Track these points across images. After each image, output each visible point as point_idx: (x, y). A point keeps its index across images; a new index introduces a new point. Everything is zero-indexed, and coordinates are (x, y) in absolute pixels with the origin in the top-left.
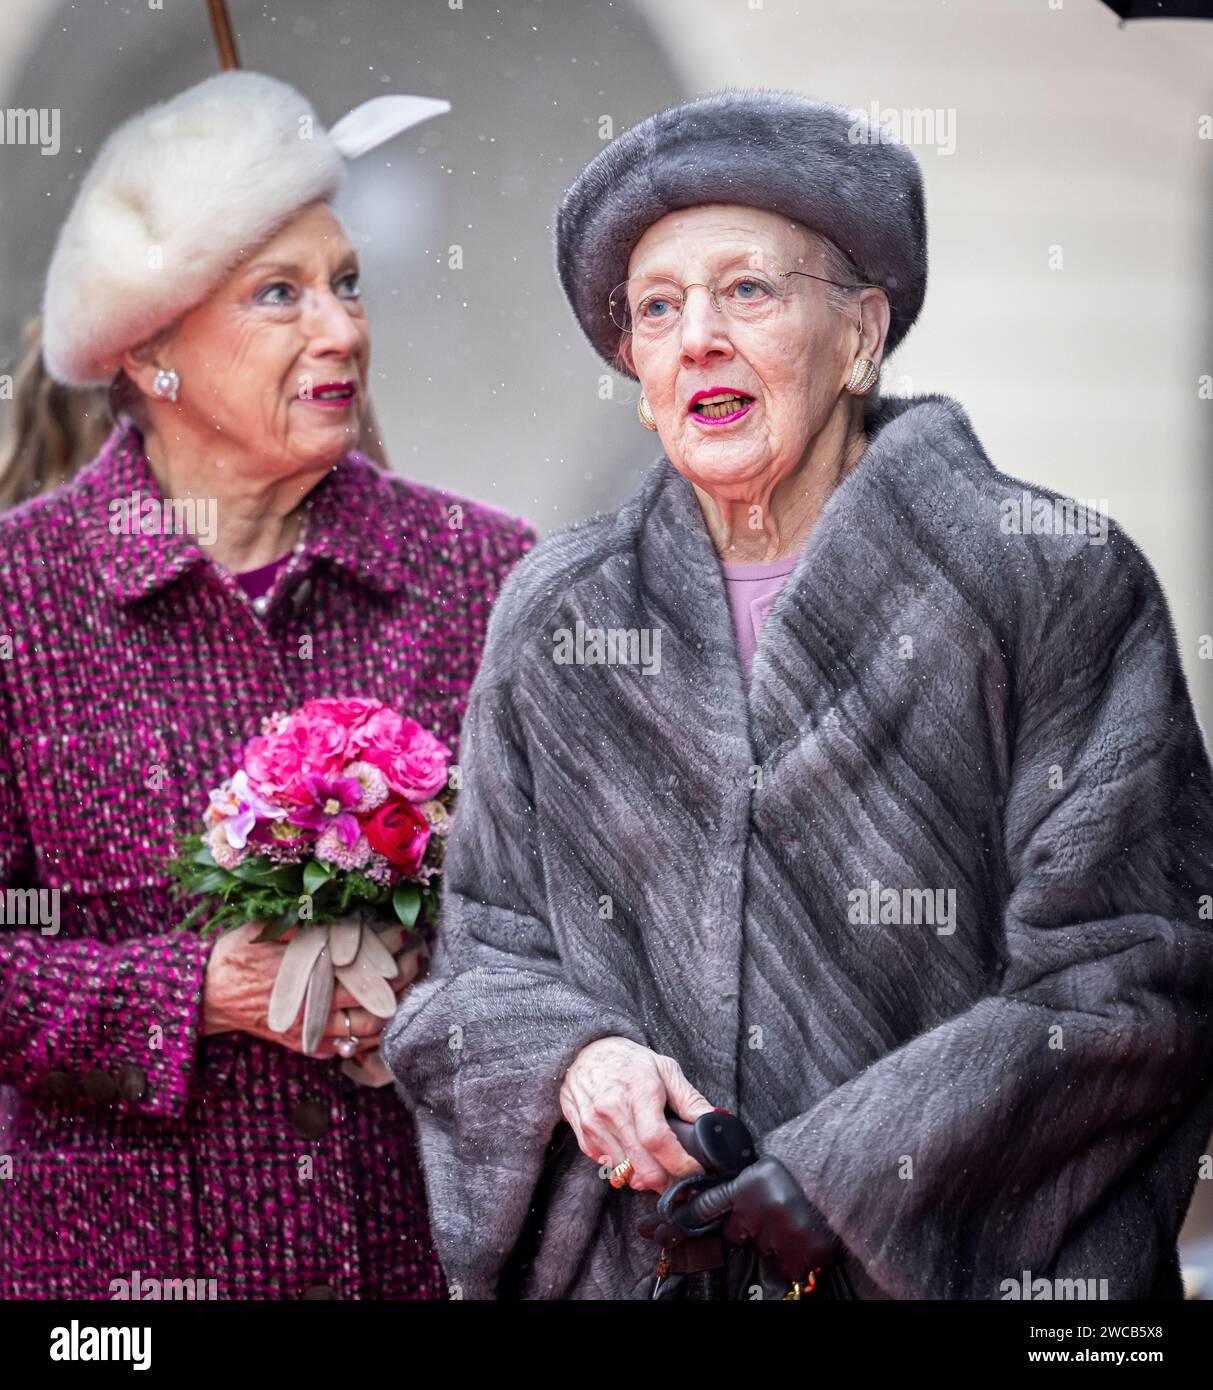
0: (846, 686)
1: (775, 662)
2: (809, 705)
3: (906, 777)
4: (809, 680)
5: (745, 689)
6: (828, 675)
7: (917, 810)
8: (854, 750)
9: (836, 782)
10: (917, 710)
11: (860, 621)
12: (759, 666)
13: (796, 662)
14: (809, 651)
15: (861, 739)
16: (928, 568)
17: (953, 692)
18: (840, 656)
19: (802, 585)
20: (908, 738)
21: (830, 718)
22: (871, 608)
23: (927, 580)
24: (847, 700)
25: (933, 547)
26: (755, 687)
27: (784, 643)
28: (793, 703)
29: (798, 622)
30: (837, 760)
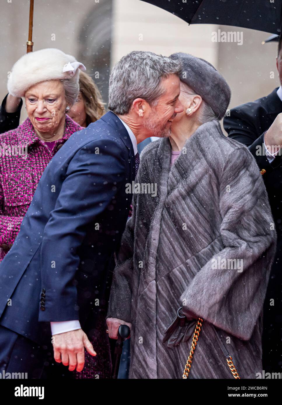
1: (173, 174)
2: (178, 183)
4: (178, 178)
8: (184, 193)
9: (180, 198)
10: (197, 186)
12: (170, 174)
13: (177, 175)
14: (179, 172)
15: (186, 190)
16: (201, 156)
17: (204, 182)
18: (185, 173)
20: (195, 191)
21: (180, 186)
22: (191, 164)
23: (201, 158)
24: (183, 182)
25: (203, 152)
27: (174, 170)
29: (177, 166)
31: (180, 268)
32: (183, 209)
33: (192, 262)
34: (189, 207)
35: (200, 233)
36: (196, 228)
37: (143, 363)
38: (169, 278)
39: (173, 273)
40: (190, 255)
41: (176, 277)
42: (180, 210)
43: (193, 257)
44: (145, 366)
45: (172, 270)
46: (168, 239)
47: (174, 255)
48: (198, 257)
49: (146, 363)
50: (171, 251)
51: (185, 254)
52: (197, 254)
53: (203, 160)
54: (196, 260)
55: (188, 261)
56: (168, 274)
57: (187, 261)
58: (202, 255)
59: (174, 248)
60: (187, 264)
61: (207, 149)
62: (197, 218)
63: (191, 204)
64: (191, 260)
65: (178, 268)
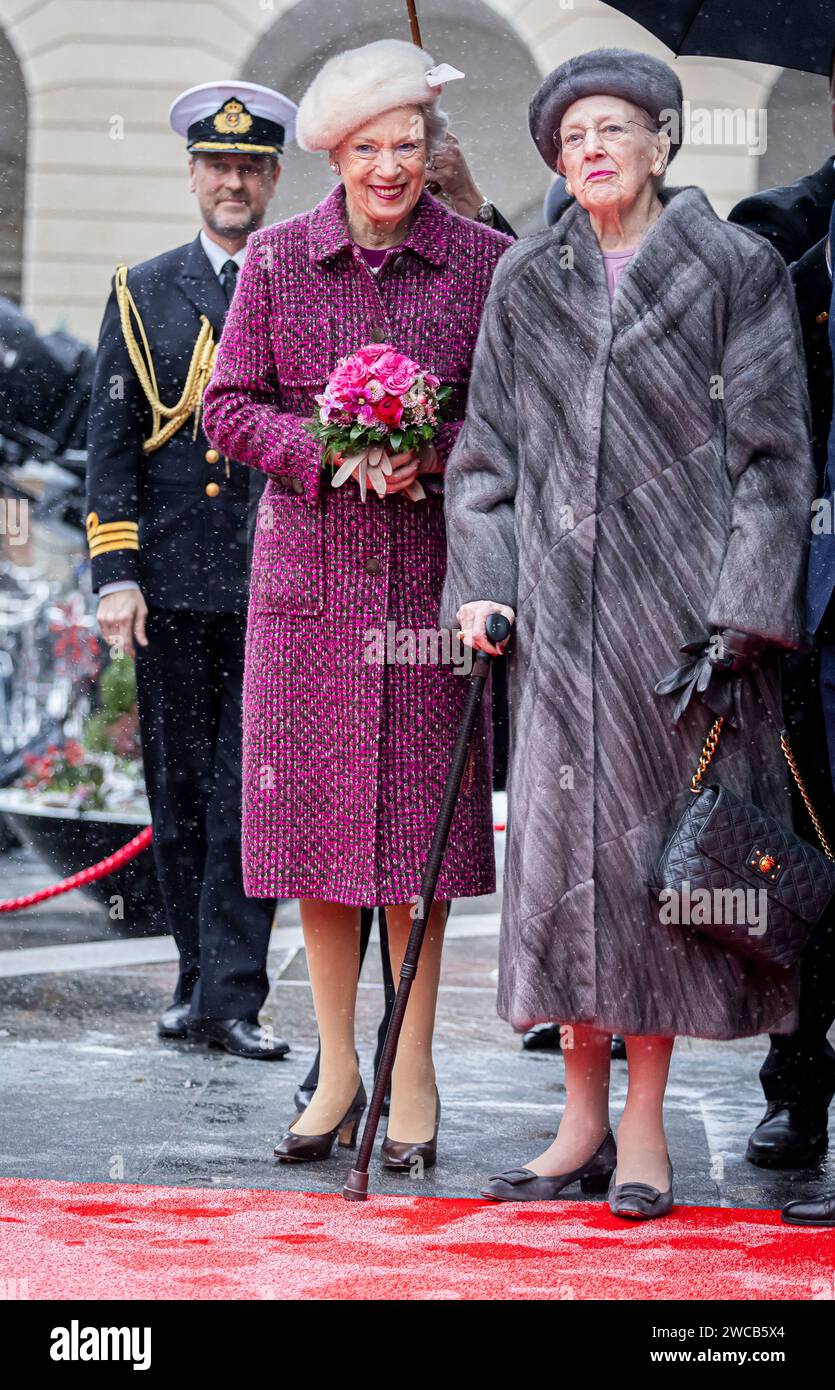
0: (655, 303)
1: (625, 292)
2: (639, 311)
3: (681, 343)
4: (639, 301)
5: (611, 303)
6: (648, 299)
7: (684, 356)
8: (658, 329)
9: (649, 343)
10: (686, 315)
11: (663, 277)
12: (617, 293)
13: (635, 294)
14: (640, 288)
15: (662, 325)
16: (693, 256)
17: (701, 308)
18: (653, 292)
19: (638, 261)
20: (682, 326)
21: (649, 316)
22: (667, 272)
23: (692, 261)
24: (656, 308)
25: (694, 248)
26: (615, 302)
27: (629, 285)
28: (632, 309)
29: (636, 276)
30: (651, 333)
31: (650, 486)
32: (657, 363)
33: (675, 473)
34: (670, 359)
35: (691, 411)
36: (684, 402)
37: (567, 685)
38: (623, 505)
39: (634, 497)
40: (670, 459)
41: (641, 505)
42: (650, 365)
43: (679, 463)
44: (571, 693)
45: (631, 491)
46: (622, 426)
47: (637, 458)
48: (686, 464)
49: (573, 685)
50: (628, 451)
51: (661, 458)
52: (685, 458)
53: (698, 262)
54: (683, 472)
55: (668, 472)
56: (623, 498)
57: (664, 472)
58: (696, 461)
59: (634, 443)
60: (665, 477)
61: (704, 242)
62: (687, 382)
63: (675, 354)
64: (673, 470)
65: (644, 486)
